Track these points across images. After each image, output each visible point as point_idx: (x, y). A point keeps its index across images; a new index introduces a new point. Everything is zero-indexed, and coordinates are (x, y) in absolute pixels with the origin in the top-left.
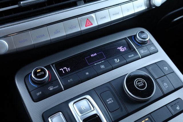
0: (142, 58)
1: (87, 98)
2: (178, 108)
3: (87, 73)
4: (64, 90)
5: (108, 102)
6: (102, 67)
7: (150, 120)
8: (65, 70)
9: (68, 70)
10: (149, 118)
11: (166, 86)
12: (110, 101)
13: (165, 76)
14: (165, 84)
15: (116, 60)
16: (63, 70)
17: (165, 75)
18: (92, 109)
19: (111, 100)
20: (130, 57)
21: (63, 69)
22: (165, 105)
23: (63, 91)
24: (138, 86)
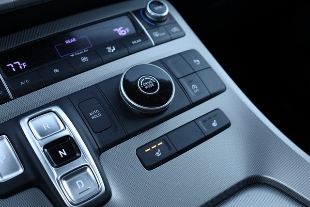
0: (156, 45)
1: (53, 110)
2: (215, 124)
3: (56, 71)
4: (13, 100)
5: (92, 116)
6: (85, 59)
7: (165, 145)
8: (16, 66)
9: (22, 66)
10: (164, 141)
11: (195, 89)
12: (95, 114)
13: (195, 74)
14: (194, 86)
15: (109, 48)
16: (12, 66)
17: (195, 72)
18: (62, 127)
19: (97, 114)
20: (135, 44)
21: (14, 65)
22: (194, 120)
23: (11, 100)
24: (144, 88)
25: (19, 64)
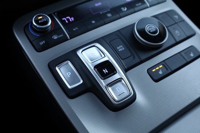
0: (151, 6)
1: (96, 46)
2: (192, 55)
3: (93, 22)
4: (70, 39)
5: (119, 49)
6: (109, 15)
7: (164, 67)
8: (68, 20)
9: (72, 20)
10: (163, 65)
11: (178, 33)
12: (121, 48)
13: (176, 25)
14: (177, 32)
15: (123, 9)
16: (66, 20)
17: (176, 23)
18: (103, 56)
19: (122, 48)
20: (138, 6)
21: (66, 19)
22: (179, 53)
24: (149, 32)
25: (69, 18)
